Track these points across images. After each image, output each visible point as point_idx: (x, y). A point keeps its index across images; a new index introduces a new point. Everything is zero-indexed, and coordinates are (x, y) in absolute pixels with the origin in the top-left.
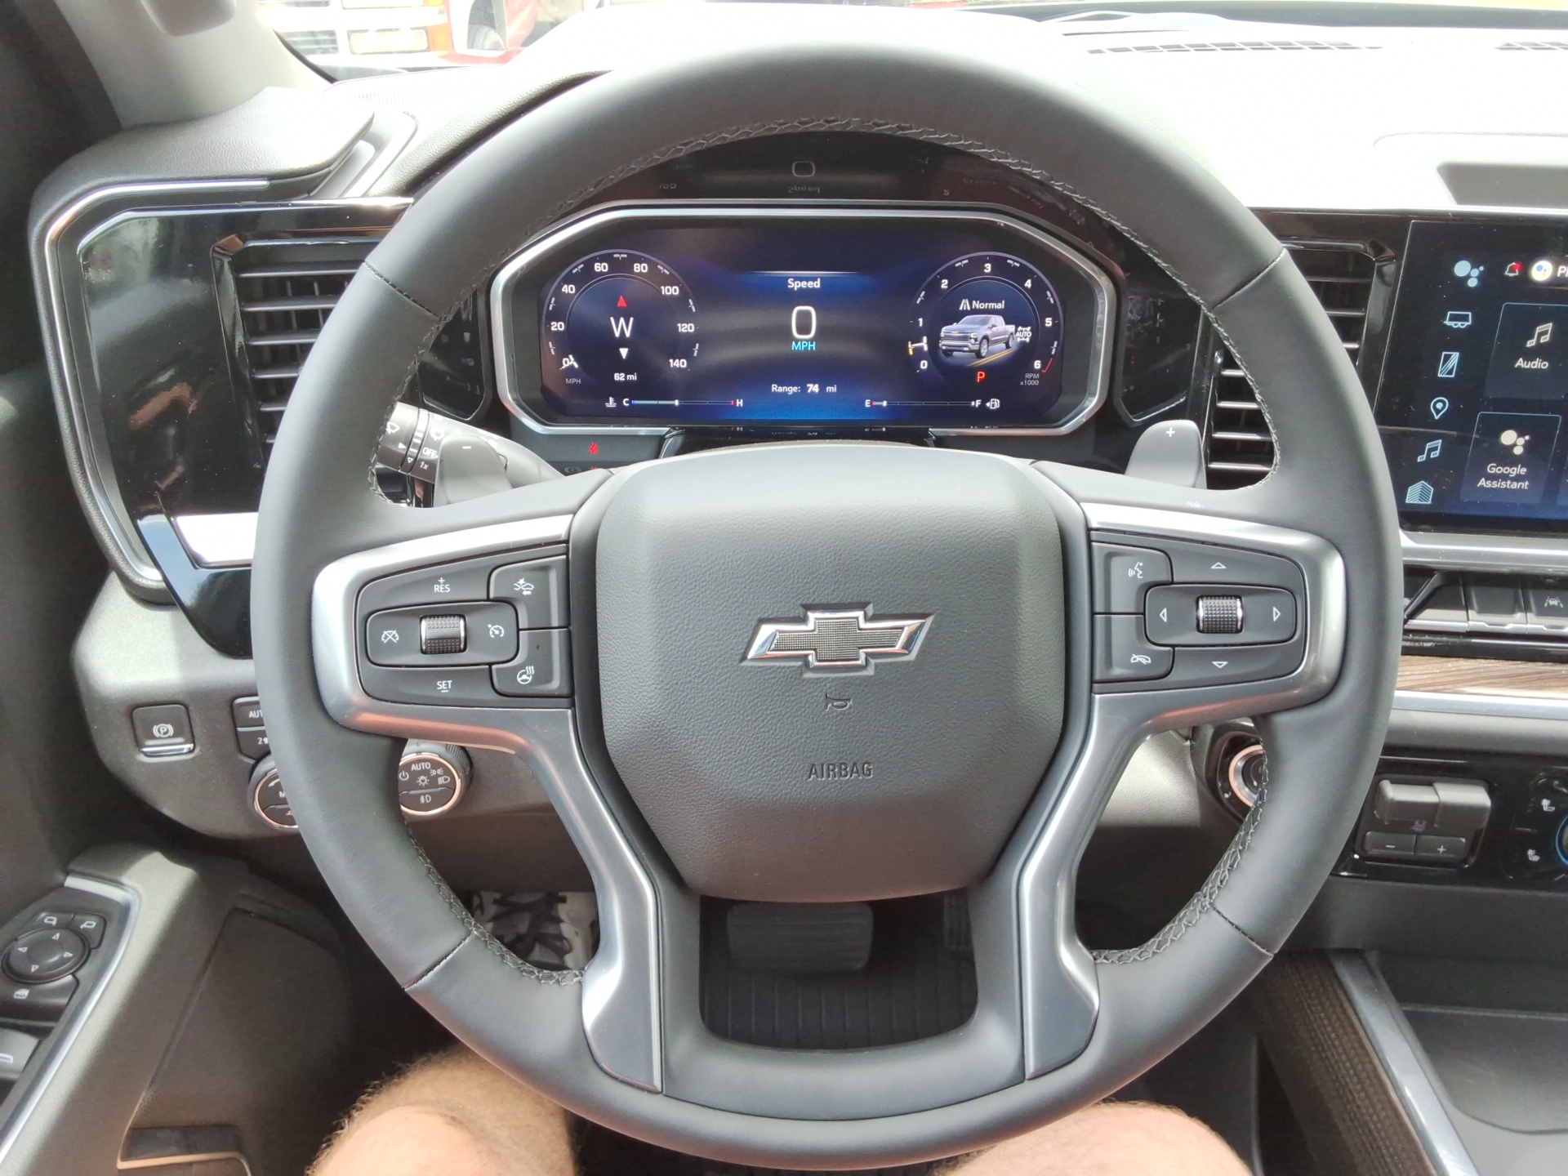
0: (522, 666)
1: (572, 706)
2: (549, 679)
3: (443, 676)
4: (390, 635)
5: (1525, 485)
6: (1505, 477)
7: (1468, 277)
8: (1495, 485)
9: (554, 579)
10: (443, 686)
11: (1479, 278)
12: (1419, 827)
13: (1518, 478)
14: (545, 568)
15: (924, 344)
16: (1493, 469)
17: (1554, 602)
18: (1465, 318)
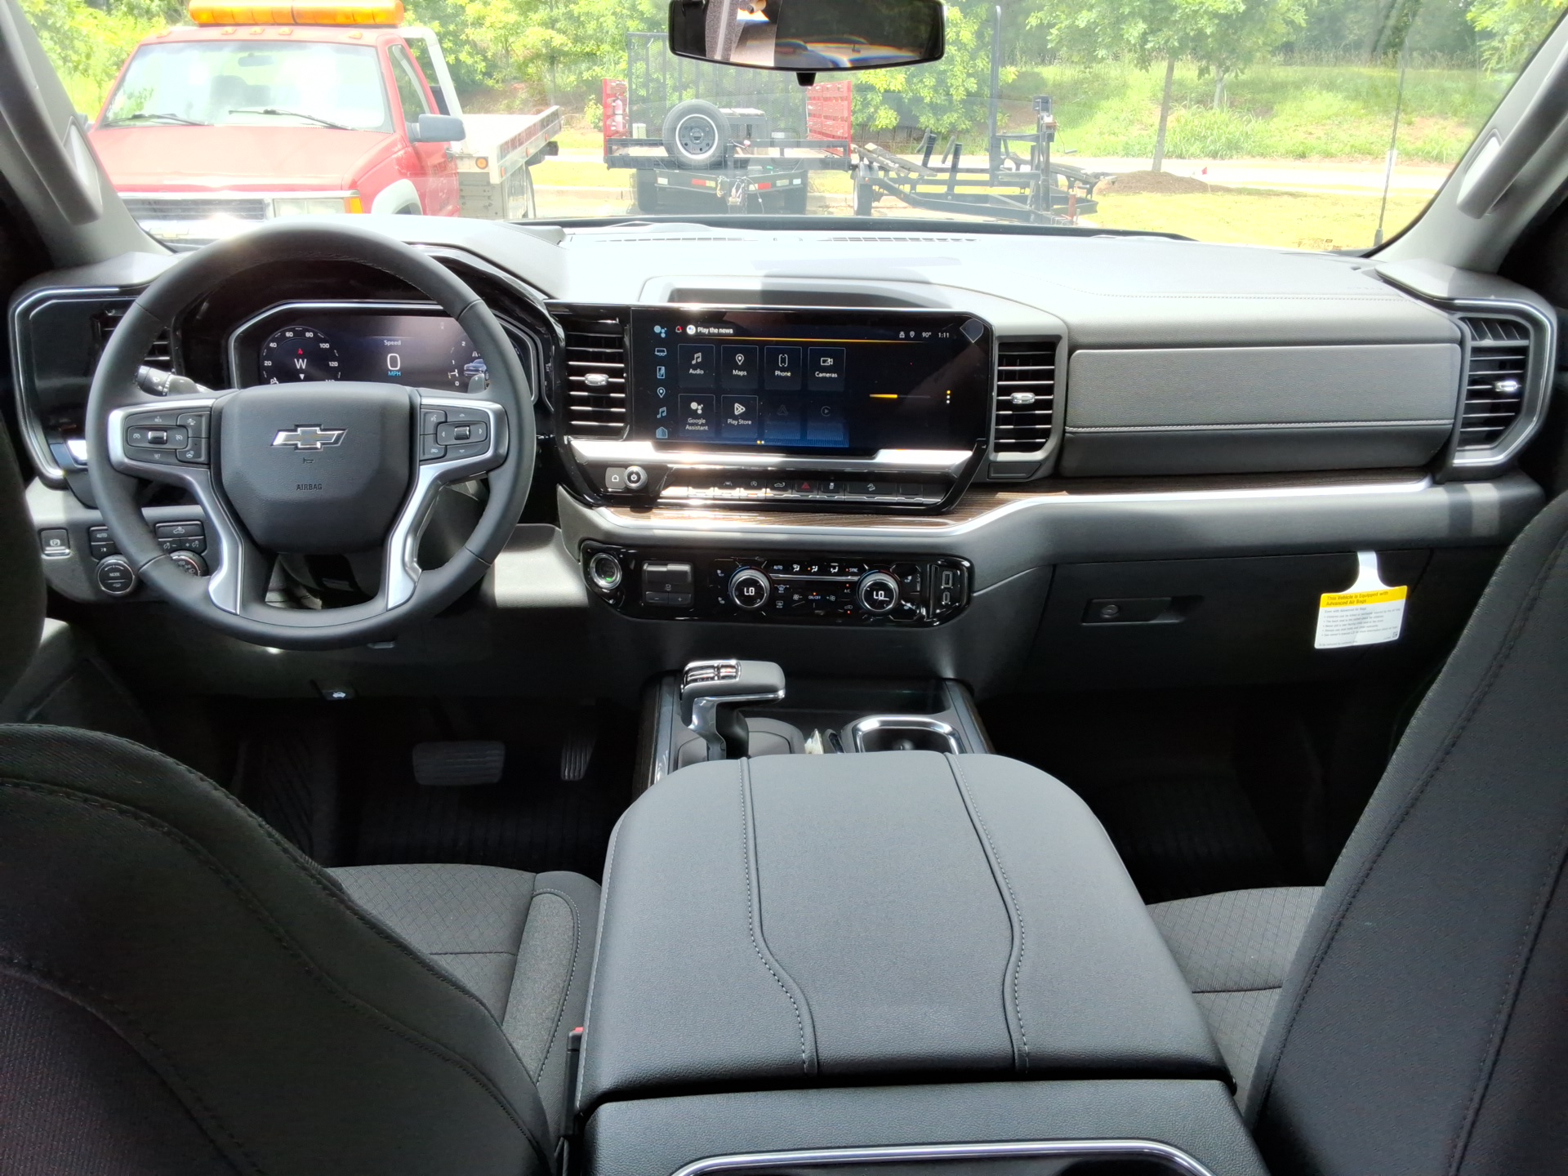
0: (188, 451)
1: (210, 468)
2: (200, 457)
3: (157, 452)
4: (137, 435)
5: (706, 428)
6: (697, 424)
7: (661, 333)
8: (693, 428)
9: (204, 421)
10: (157, 456)
11: (665, 333)
12: (668, 588)
13: (702, 425)
14: (201, 416)
15: (456, 373)
16: (690, 421)
17: (728, 483)
18: (663, 351)
